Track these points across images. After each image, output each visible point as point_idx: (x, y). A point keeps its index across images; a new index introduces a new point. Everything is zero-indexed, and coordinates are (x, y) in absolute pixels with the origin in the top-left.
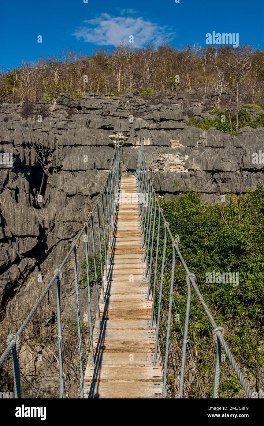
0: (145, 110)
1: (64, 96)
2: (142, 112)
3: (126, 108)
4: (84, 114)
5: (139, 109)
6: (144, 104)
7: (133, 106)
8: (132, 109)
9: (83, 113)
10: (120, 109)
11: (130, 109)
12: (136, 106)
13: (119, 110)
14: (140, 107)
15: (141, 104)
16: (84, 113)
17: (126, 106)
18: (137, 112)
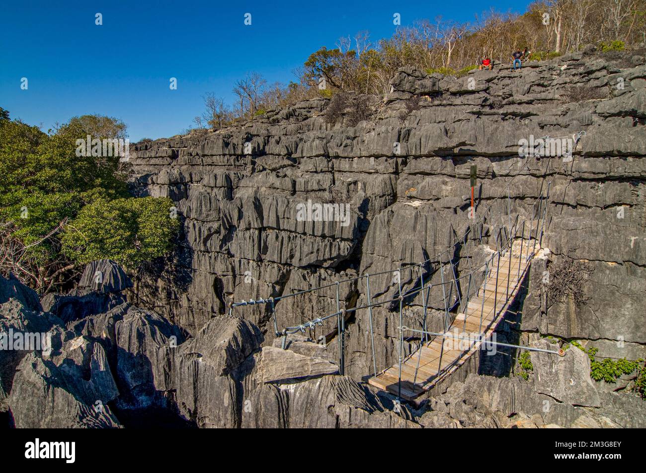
0: (606, 81)
1: (405, 72)
2: (597, 87)
3: (555, 82)
4: (440, 108)
5: (589, 80)
6: (604, 68)
7: (574, 75)
8: (571, 82)
9: (438, 105)
10: (538, 85)
11: (566, 83)
12: (581, 74)
13: (535, 88)
14: (593, 76)
15: (594, 68)
16: (440, 105)
17: (554, 77)
18: (582, 88)
